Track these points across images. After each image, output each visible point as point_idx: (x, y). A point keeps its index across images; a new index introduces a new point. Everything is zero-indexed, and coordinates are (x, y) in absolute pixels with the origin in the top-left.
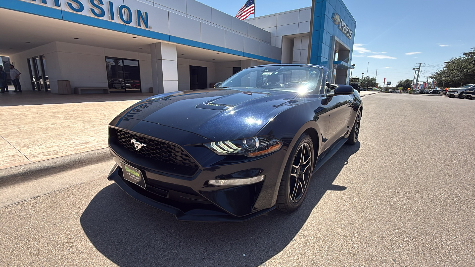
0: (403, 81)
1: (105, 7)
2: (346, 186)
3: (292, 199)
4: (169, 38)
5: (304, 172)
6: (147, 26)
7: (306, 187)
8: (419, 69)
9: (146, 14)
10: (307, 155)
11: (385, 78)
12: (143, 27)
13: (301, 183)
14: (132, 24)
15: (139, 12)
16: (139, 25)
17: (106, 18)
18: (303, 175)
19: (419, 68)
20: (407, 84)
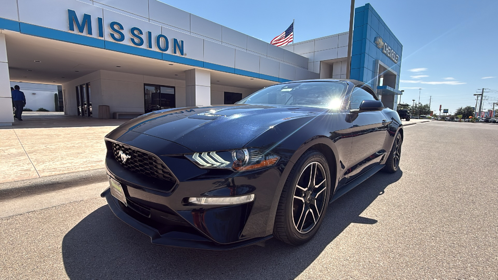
0: (463, 109)
1: (144, 37)
2: (375, 218)
3: (297, 228)
4: (203, 64)
5: (316, 198)
6: (182, 53)
7: (319, 216)
8: (482, 95)
9: (182, 42)
10: (321, 178)
11: (441, 106)
12: (178, 54)
13: (311, 210)
14: (169, 52)
15: (175, 41)
16: (175, 53)
17: (144, 47)
18: (315, 201)
19: (481, 93)
20: (468, 112)
